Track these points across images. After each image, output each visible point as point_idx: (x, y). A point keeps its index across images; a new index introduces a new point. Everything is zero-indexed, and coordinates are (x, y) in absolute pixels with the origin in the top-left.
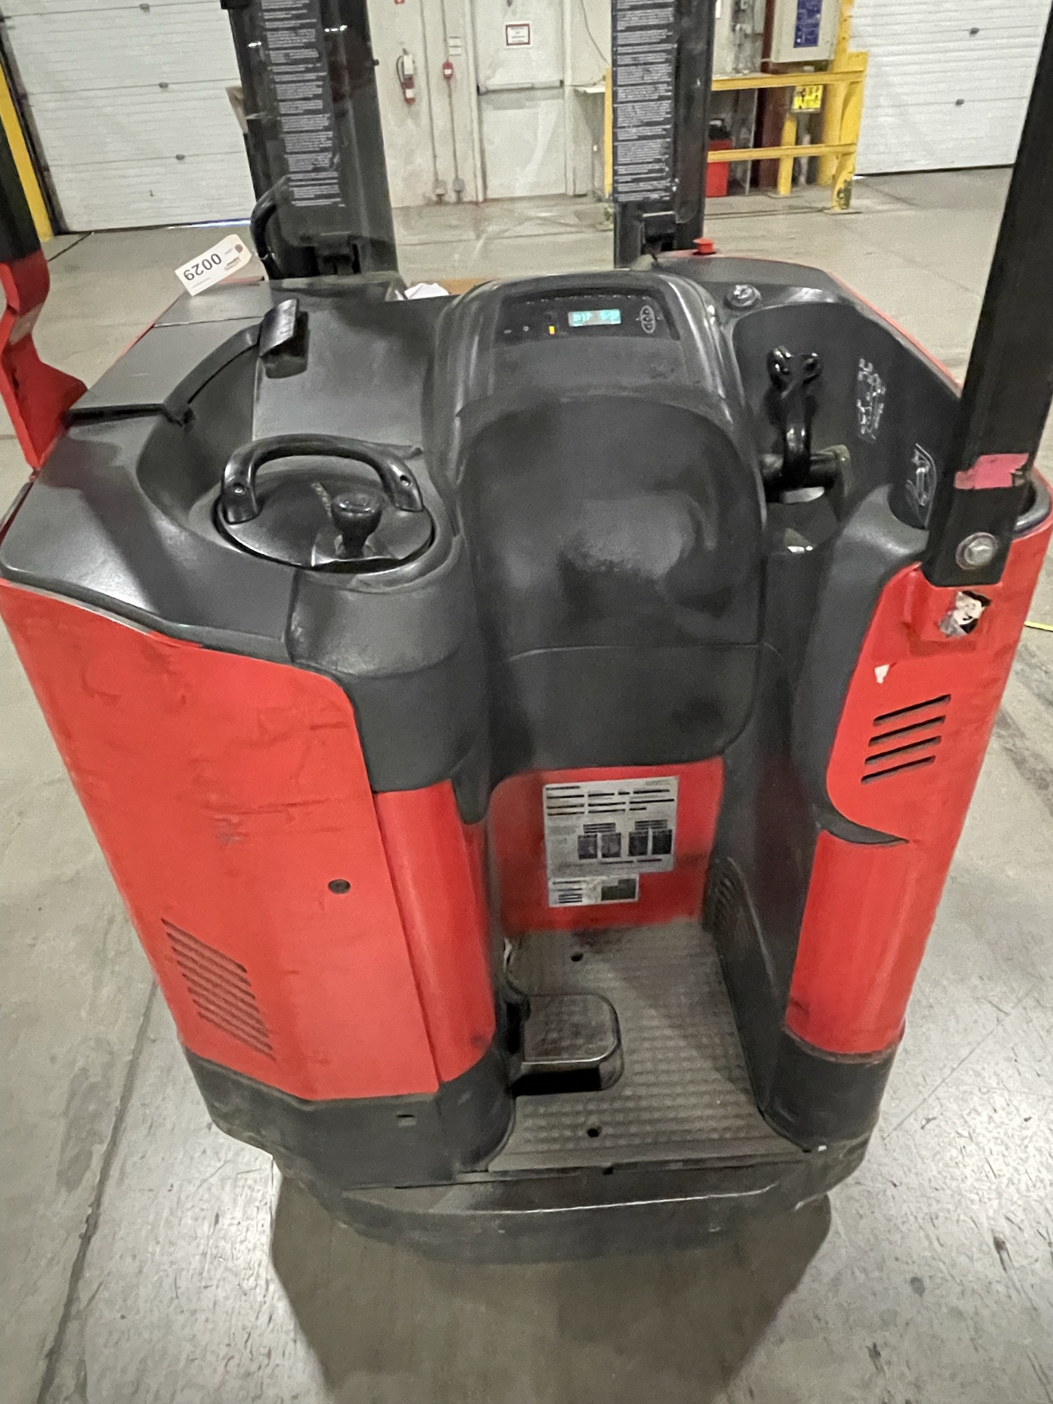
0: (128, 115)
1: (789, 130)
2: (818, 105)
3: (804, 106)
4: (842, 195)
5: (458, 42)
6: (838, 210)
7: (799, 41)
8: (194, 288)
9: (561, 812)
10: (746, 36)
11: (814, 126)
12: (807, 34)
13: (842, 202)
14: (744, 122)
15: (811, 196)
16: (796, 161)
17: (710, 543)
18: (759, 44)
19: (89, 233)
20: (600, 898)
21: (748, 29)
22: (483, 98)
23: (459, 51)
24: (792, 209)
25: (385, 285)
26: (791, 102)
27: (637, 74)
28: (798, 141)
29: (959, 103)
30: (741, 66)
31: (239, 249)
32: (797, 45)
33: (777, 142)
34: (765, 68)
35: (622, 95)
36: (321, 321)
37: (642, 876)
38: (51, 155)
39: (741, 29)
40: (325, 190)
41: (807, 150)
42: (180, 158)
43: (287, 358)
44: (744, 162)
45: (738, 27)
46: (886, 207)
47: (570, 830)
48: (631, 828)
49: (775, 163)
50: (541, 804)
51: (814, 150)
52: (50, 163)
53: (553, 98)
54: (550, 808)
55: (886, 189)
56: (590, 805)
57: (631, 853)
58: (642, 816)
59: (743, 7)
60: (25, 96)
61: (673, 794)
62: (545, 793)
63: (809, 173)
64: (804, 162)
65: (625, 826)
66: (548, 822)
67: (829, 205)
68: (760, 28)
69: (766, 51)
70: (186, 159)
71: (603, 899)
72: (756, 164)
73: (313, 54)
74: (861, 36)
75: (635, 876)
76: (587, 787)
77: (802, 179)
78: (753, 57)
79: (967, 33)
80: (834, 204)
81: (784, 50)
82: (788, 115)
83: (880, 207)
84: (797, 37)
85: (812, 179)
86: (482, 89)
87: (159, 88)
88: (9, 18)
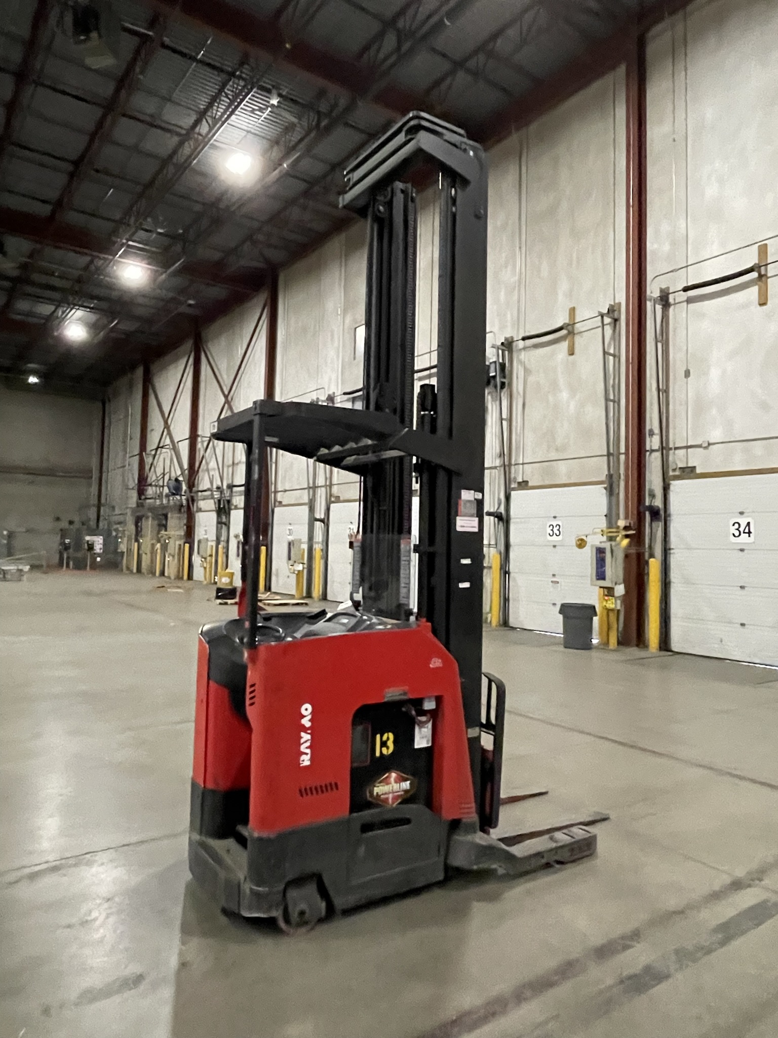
0: (719, 599)
42: (743, 625)
70: (746, 626)
87: (739, 588)
88: (673, 549)
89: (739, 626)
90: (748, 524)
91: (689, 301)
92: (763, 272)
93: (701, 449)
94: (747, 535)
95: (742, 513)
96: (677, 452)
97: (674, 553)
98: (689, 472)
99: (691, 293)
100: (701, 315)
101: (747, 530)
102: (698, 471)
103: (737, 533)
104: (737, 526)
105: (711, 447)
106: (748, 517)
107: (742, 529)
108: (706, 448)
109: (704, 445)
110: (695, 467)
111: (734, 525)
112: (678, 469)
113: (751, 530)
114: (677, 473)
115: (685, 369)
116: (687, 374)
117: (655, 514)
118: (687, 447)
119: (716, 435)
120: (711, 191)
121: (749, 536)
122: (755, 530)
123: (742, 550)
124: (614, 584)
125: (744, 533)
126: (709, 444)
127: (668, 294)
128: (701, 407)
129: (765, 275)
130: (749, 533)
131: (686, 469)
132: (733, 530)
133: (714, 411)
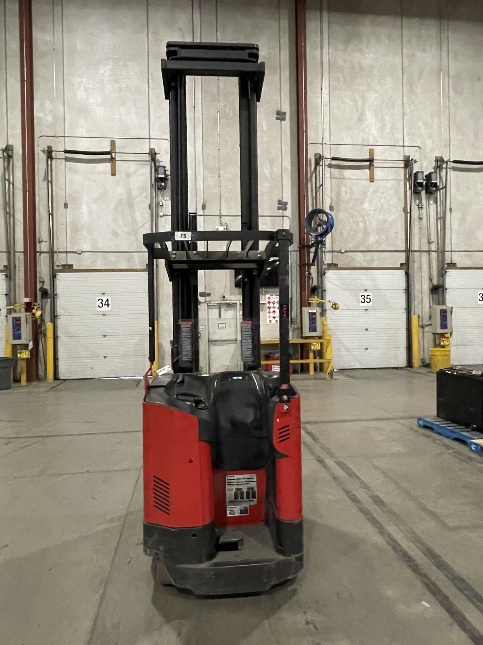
0: (90, 344)
1: (311, 355)
2: (319, 348)
3: (315, 348)
4: (330, 374)
5: (203, 327)
6: (329, 379)
7: (311, 330)
8: (160, 374)
9: (230, 484)
10: (295, 328)
11: (320, 354)
12: (313, 329)
13: (330, 376)
14: (297, 352)
15: (322, 375)
16: (315, 364)
17: (258, 417)
18: (300, 331)
19: (66, 380)
20: (239, 513)
21: (296, 326)
22: (210, 343)
23: (203, 329)
24: (315, 379)
25: (198, 374)
26: (311, 348)
27: (245, 341)
28: (315, 358)
29: (367, 349)
30: (294, 336)
31: (169, 367)
32: (310, 332)
33: (308, 358)
34: (302, 337)
35: (243, 344)
36: (186, 378)
37: (250, 506)
38: (60, 354)
39: (293, 327)
40: (188, 357)
41: (318, 361)
42: (105, 357)
43: (181, 384)
44: (298, 364)
45: (292, 326)
46: (345, 378)
47: (232, 490)
48: (246, 490)
49: (308, 364)
50: (226, 481)
51: (321, 361)
52: (59, 357)
53: (233, 343)
54: (228, 483)
55: (346, 373)
56: (237, 482)
57: (247, 498)
58: (249, 486)
59: (294, 321)
60: (57, 337)
61: (255, 480)
62: (227, 478)
63: (320, 368)
64: (318, 365)
65: (245, 490)
66: (227, 487)
67: (326, 377)
68: (300, 326)
69: (302, 333)
70: (107, 358)
71: (241, 513)
72: (302, 364)
73: (189, 336)
74: (331, 330)
75: (248, 506)
76: (236, 477)
77: (318, 370)
78: (298, 334)
79: (365, 330)
80: (327, 377)
81: (306, 332)
82: (310, 351)
83: (343, 379)
84: (310, 329)
85: (321, 370)
86: (210, 340)
87: (103, 337)
88: (59, 316)
89: (103, 358)
90: (108, 300)
91: (67, 159)
92: (113, 156)
93: (77, 254)
94: (107, 306)
95: (104, 294)
96: (60, 254)
97: (60, 318)
98: (68, 268)
99: (68, 155)
100: (76, 171)
101: (107, 303)
102: (74, 267)
103: (101, 305)
104: (101, 301)
105: (83, 253)
106: (108, 296)
107: (104, 303)
108: (80, 254)
109: (78, 252)
110: (72, 265)
111: (99, 300)
112: (60, 266)
113: (109, 304)
114: (60, 268)
115: (64, 202)
116: (66, 206)
117: (45, 293)
118: (67, 252)
119: (86, 247)
120: (80, 94)
121: (108, 307)
122: (112, 303)
123: (104, 315)
124: (28, 341)
125: (105, 305)
126: (82, 252)
127: (52, 151)
128: (76, 229)
129: (115, 158)
130: (108, 305)
131: (66, 266)
132: (98, 303)
133: (85, 233)
